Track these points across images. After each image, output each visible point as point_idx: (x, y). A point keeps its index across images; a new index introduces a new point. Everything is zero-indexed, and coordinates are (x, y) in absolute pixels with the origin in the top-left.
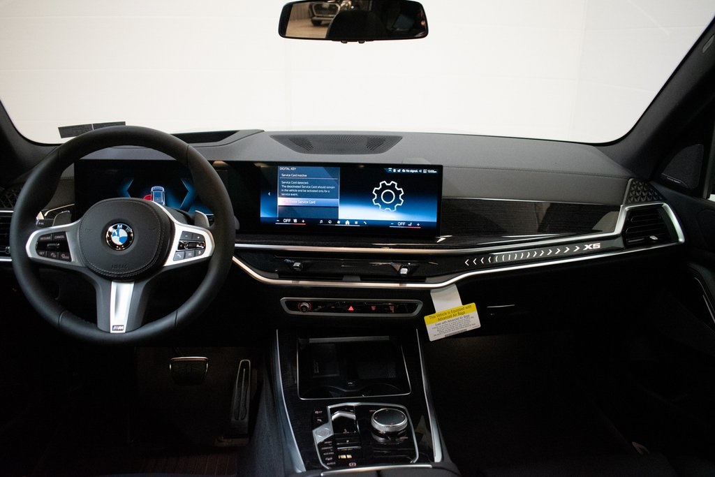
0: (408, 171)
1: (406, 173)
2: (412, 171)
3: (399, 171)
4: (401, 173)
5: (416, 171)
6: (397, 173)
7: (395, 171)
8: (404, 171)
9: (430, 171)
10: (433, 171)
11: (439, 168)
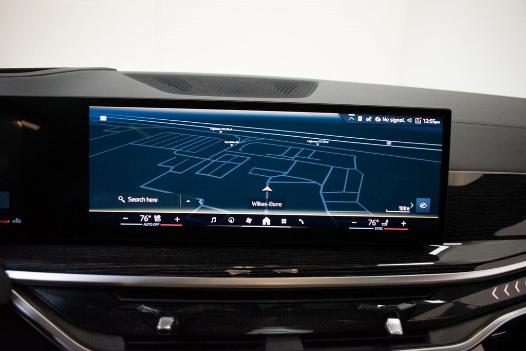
0: (385, 120)
1: (382, 124)
2: (395, 120)
3: (369, 119)
4: (373, 123)
5: (402, 120)
6: (364, 124)
7: (360, 119)
8: (378, 119)
9: (428, 121)
10: (433, 121)
11: (444, 115)
